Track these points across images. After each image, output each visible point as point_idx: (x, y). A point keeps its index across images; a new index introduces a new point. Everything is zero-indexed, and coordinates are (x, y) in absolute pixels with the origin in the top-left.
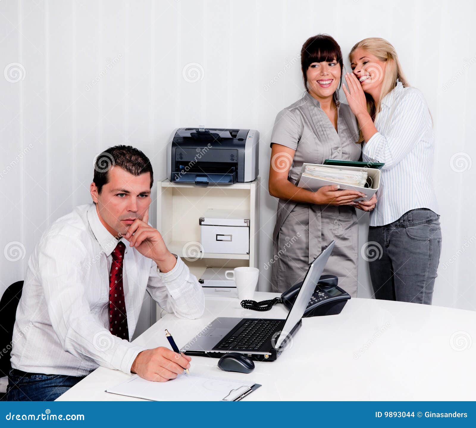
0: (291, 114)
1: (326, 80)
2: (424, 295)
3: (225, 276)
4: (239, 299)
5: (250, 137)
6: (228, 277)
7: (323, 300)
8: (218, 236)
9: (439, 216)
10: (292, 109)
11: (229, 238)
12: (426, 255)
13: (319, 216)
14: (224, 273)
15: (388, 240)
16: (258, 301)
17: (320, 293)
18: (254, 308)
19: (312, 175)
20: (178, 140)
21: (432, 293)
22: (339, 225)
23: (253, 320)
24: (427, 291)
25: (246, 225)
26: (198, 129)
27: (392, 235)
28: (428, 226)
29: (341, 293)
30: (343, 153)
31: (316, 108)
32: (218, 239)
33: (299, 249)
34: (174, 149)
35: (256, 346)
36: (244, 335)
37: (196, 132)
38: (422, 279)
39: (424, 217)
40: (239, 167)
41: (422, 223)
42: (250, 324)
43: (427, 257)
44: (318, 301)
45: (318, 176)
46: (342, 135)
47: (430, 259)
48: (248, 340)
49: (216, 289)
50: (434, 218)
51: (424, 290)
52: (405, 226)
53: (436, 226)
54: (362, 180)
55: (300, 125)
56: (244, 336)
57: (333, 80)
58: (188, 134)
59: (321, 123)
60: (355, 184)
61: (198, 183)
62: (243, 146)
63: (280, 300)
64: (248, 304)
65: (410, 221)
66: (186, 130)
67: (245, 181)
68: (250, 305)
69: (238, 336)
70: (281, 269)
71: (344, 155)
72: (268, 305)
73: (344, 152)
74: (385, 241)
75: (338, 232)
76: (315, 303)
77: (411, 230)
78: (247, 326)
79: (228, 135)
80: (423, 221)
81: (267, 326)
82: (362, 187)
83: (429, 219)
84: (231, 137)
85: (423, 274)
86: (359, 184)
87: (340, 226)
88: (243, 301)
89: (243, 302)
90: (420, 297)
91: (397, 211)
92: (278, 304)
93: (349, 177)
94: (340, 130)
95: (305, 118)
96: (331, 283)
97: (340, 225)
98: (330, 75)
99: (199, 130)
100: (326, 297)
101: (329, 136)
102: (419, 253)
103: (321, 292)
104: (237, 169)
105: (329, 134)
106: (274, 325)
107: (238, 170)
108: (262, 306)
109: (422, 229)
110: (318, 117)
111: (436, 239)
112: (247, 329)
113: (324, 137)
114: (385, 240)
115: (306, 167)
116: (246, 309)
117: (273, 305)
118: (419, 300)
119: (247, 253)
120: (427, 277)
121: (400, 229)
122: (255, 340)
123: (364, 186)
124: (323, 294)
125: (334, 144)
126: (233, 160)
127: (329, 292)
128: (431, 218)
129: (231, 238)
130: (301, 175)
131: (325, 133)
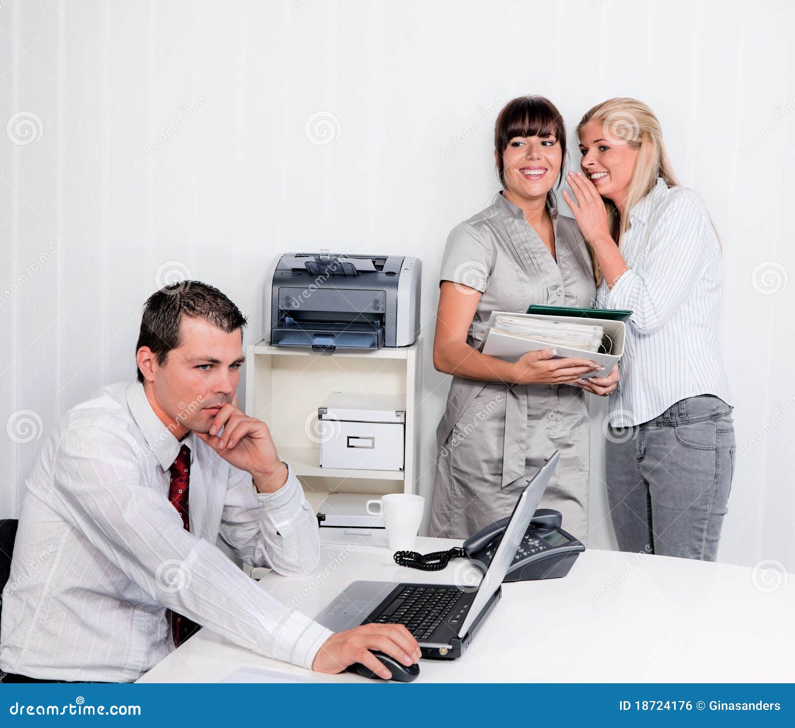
0: (474, 230)
1: (535, 169)
2: (704, 543)
3: (366, 509)
4: (389, 549)
5: (405, 269)
6: (371, 511)
7: (536, 552)
8: (350, 439)
9: (731, 408)
10: (477, 222)
11: (369, 443)
12: (711, 475)
13: (524, 406)
14: (365, 504)
15: (642, 449)
16: (423, 553)
17: (531, 540)
18: (418, 564)
19: (507, 332)
20: (282, 274)
21: (717, 541)
22: (557, 420)
23: (416, 587)
24: (711, 538)
25: (399, 420)
26: (319, 255)
27: (651, 440)
28: (713, 425)
29: (567, 541)
30: (566, 296)
31: (516, 222)
32: (350, 445)
33: (487, 461)
34: (276, 288)
35: (425, 633)
36: (402, 613)
37: (314, 261)
38: (702, 515)
39: (707, 409)
40: (388, 320)
41: (704, 419)
42: (411, 594)
43: (711, 478)
44: (529, 555)
45: (518, 334)
46: (563, 265)
47: (716, 483)
48: (410, 621)
49: (345, 532)
50: (724, 411)
51: (704, 535)
52: (673, 424)
53: (726, 424)
54: (593, 340)
55: (491, 248)
56: (403, 615)
57: (547, 169)
58: (300, 264)
59: (526, 245)
60: (582, 347)
61: (316, 348)
62: (395, 285)
63: (461, 551)
64: (407, 559)
65: (681, 414)
66: (296, 257)
67: (397, 346)
68: (410, 559)
69: (393, 615)
70: (456, 495)
71: (568, 299)
72: (442, 559)
73: (568, 294)
74: (637, 451)
75: (554, 432)
76: (523, 558)
77: (683, 430)
78: (406, 597)
79: (369, 266)
80: (705, 416)
81: (442, 597)
82: (594, 351)
83: (715, 413)
84: (374, 269)
85: (704, 507)
86: (588, 346)
87: (558, 423)
88: (397, 553)
89: (398, 555)
90: (697, 547)
91: (657, 400)
92: (457, 558)
93: (571, 336)
94: (560, 257)
95: (499, 237)
96: (549, 522)
97: (559, 421)
98: (543, 159)
99: (319, 257)
100: (541, 548)
101: (542, 267)
102: (698, 472)
103: (532, 538)
104: (383, 324)
105: (542, 264)
106: (454, 595)
107: (385, 325)
108: (430, 562)
109: (703, 430)
110: (522, 235)
111: (727, 448)
112: (407, 601)
113: (532, 268)
114: (638, 448)
115: (497, 318)
116: (403, 567)
117: (449, 560)
118: (696, 554)
119: (400, 469)
120: (711, 513)
121: (664, 429)
122: (422, 621)
123: (597, 350)
124: (536, 543)
125: (552, 280)
126: (378, 308)
127: (547, 538)
128: (719, 411)
129: (373, 443)
130: (489, 332)
131: (534, 261)
